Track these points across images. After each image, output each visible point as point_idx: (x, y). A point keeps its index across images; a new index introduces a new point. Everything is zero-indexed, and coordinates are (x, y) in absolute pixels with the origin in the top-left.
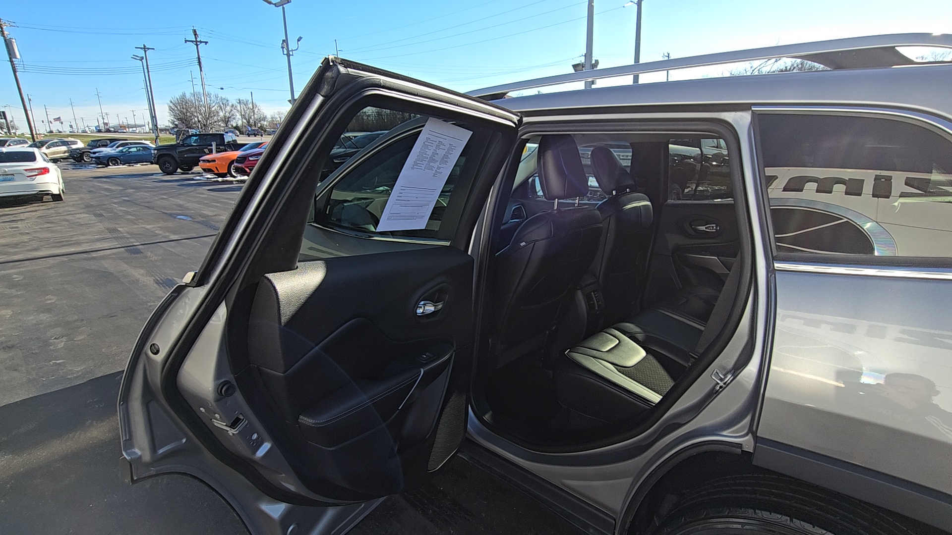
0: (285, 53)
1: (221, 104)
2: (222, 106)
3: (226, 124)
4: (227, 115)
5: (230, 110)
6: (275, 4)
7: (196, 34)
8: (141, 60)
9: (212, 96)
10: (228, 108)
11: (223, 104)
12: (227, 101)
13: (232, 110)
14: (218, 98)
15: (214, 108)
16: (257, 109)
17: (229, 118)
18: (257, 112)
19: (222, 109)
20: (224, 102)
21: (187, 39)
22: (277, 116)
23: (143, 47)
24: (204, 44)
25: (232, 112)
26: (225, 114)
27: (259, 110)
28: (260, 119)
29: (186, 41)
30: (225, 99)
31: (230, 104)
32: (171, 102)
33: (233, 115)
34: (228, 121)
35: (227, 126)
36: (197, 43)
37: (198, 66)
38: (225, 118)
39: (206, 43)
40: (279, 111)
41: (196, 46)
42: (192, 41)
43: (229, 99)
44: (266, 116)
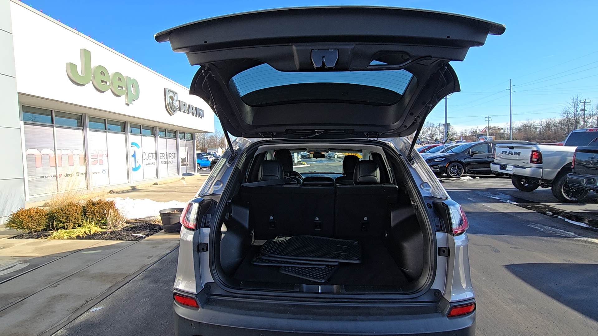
1: (430, 126)
2: (430, 128)
4: (433, 133)
10: (434, 129)
11: (431, 127)
12: (434, 125)
13: (435, 130)
14: (429, 124)
15: (426, 129)
16: (451, 128)
17: (433, 134)
18: (451, 130)
19: (430, 129)
20: (432, 126)
22: (464, 132)
25: (436, 131)
26: (431, 132)
27: (452, 129)
28: (452, 134)
30: (432, 124)
31: (435, 127)
33: (436, 133)
34: (432, 137)
35: (431, 139)
38: (431, 135)
40: (466, 129)
44: (456, 132)
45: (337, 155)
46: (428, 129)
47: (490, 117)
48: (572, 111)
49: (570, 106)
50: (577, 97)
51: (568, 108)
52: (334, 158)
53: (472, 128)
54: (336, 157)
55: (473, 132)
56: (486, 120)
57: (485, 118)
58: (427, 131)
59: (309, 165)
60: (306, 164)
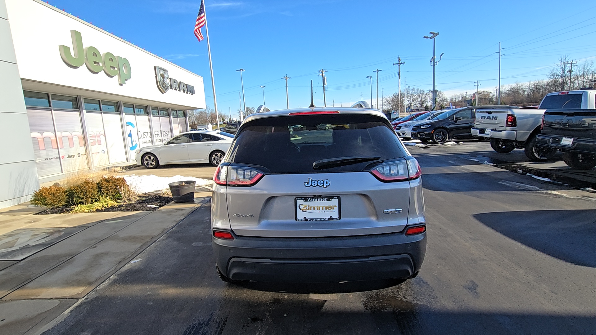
0: (432, 64)
1: (420, 93)
2: (420, 95)
3: (421, 105)
4: (423, 100)
5: (424, 97)
6: (430, 38)
7: (399, 60)
8: (370, 78)
9: (415, 90)
10: (424, 96)
11: (421, 94)
13: (425, 97)
14: (419, 91)
15: (416, 96)
16: (441, 94)
18: (441, 96)
19: (420, 97)
20: (422, 93)
21: (395, 63)
22: (454, 98)
23: (376, 70)
24: (403, 64)
25: (426, 98)
26: (421, 99)
27: (442, 95)
28: (442, 100)
29: (394, 64)
30: (422, 91)
31: (425, 93)
32: (394, 95)
33: (426, 99)
34: (422, 104)
35: (421, 106)
36: (399, 64)
37: (398, 77)
38: (421, 102)
39: (404, 63)
40: (455, 94)
41: (398, 66)
42: (397, 64)
43: (425, 90)
44: (446, 98)
45: (328, 126)
46: (418, 96)
47: (479, 82)
48: (560, 72)
49: (558, 68)
50: (565, 58)
51: (555, 70)
52: (325, 129)
53: (461, 93)
54: (327, 128)
55: (463, 97)
56: (475, 85)
57: (475, 83)
58: (417, 99)
59: (300, 138)
60: (298, 136)
